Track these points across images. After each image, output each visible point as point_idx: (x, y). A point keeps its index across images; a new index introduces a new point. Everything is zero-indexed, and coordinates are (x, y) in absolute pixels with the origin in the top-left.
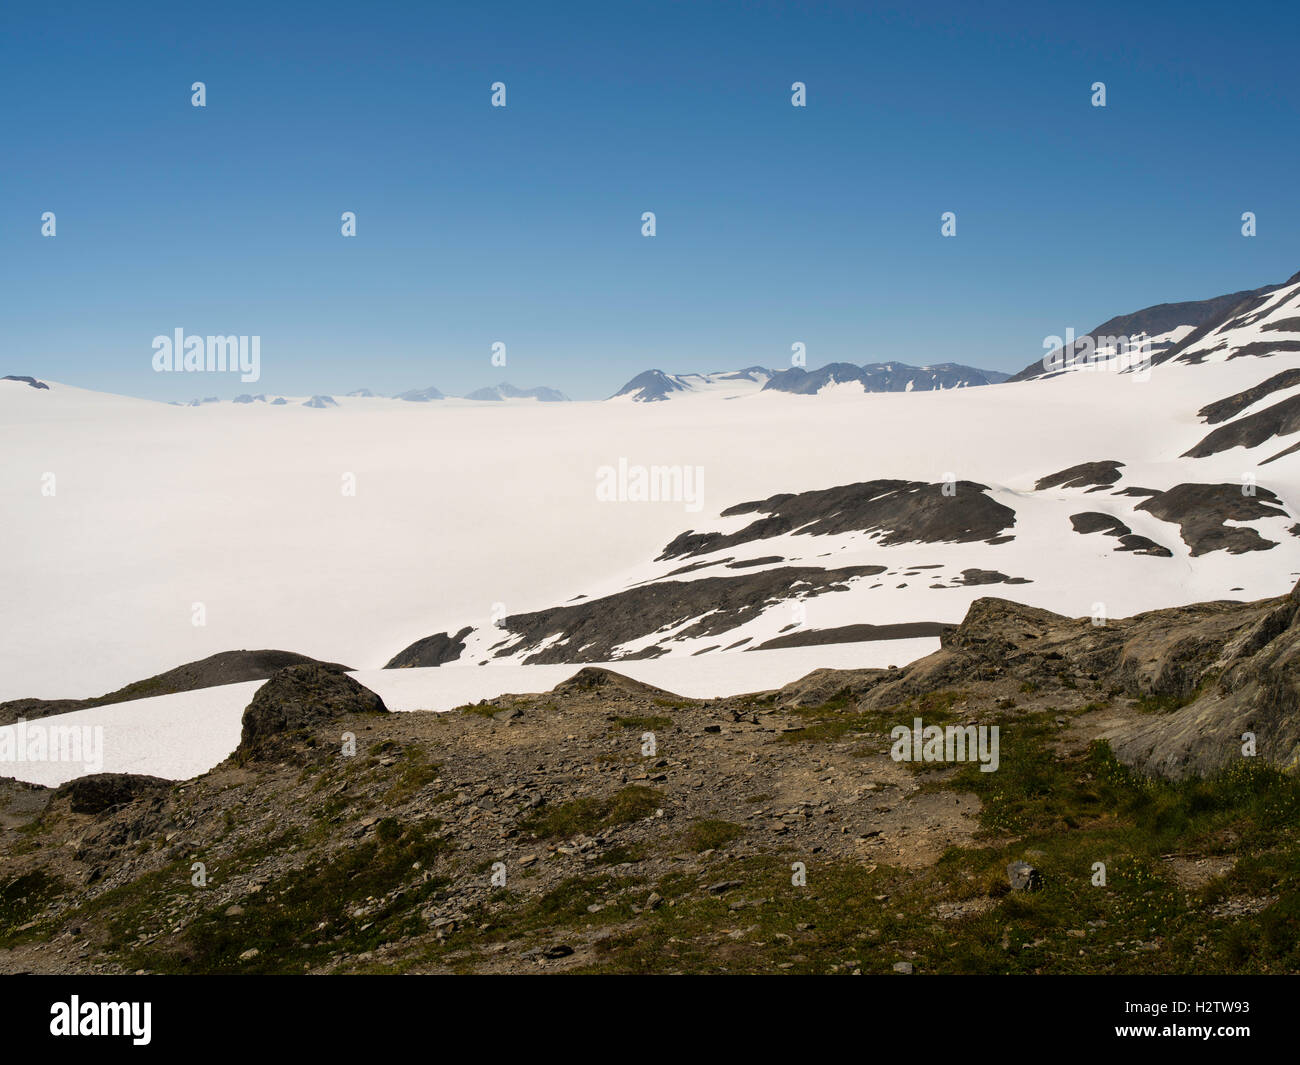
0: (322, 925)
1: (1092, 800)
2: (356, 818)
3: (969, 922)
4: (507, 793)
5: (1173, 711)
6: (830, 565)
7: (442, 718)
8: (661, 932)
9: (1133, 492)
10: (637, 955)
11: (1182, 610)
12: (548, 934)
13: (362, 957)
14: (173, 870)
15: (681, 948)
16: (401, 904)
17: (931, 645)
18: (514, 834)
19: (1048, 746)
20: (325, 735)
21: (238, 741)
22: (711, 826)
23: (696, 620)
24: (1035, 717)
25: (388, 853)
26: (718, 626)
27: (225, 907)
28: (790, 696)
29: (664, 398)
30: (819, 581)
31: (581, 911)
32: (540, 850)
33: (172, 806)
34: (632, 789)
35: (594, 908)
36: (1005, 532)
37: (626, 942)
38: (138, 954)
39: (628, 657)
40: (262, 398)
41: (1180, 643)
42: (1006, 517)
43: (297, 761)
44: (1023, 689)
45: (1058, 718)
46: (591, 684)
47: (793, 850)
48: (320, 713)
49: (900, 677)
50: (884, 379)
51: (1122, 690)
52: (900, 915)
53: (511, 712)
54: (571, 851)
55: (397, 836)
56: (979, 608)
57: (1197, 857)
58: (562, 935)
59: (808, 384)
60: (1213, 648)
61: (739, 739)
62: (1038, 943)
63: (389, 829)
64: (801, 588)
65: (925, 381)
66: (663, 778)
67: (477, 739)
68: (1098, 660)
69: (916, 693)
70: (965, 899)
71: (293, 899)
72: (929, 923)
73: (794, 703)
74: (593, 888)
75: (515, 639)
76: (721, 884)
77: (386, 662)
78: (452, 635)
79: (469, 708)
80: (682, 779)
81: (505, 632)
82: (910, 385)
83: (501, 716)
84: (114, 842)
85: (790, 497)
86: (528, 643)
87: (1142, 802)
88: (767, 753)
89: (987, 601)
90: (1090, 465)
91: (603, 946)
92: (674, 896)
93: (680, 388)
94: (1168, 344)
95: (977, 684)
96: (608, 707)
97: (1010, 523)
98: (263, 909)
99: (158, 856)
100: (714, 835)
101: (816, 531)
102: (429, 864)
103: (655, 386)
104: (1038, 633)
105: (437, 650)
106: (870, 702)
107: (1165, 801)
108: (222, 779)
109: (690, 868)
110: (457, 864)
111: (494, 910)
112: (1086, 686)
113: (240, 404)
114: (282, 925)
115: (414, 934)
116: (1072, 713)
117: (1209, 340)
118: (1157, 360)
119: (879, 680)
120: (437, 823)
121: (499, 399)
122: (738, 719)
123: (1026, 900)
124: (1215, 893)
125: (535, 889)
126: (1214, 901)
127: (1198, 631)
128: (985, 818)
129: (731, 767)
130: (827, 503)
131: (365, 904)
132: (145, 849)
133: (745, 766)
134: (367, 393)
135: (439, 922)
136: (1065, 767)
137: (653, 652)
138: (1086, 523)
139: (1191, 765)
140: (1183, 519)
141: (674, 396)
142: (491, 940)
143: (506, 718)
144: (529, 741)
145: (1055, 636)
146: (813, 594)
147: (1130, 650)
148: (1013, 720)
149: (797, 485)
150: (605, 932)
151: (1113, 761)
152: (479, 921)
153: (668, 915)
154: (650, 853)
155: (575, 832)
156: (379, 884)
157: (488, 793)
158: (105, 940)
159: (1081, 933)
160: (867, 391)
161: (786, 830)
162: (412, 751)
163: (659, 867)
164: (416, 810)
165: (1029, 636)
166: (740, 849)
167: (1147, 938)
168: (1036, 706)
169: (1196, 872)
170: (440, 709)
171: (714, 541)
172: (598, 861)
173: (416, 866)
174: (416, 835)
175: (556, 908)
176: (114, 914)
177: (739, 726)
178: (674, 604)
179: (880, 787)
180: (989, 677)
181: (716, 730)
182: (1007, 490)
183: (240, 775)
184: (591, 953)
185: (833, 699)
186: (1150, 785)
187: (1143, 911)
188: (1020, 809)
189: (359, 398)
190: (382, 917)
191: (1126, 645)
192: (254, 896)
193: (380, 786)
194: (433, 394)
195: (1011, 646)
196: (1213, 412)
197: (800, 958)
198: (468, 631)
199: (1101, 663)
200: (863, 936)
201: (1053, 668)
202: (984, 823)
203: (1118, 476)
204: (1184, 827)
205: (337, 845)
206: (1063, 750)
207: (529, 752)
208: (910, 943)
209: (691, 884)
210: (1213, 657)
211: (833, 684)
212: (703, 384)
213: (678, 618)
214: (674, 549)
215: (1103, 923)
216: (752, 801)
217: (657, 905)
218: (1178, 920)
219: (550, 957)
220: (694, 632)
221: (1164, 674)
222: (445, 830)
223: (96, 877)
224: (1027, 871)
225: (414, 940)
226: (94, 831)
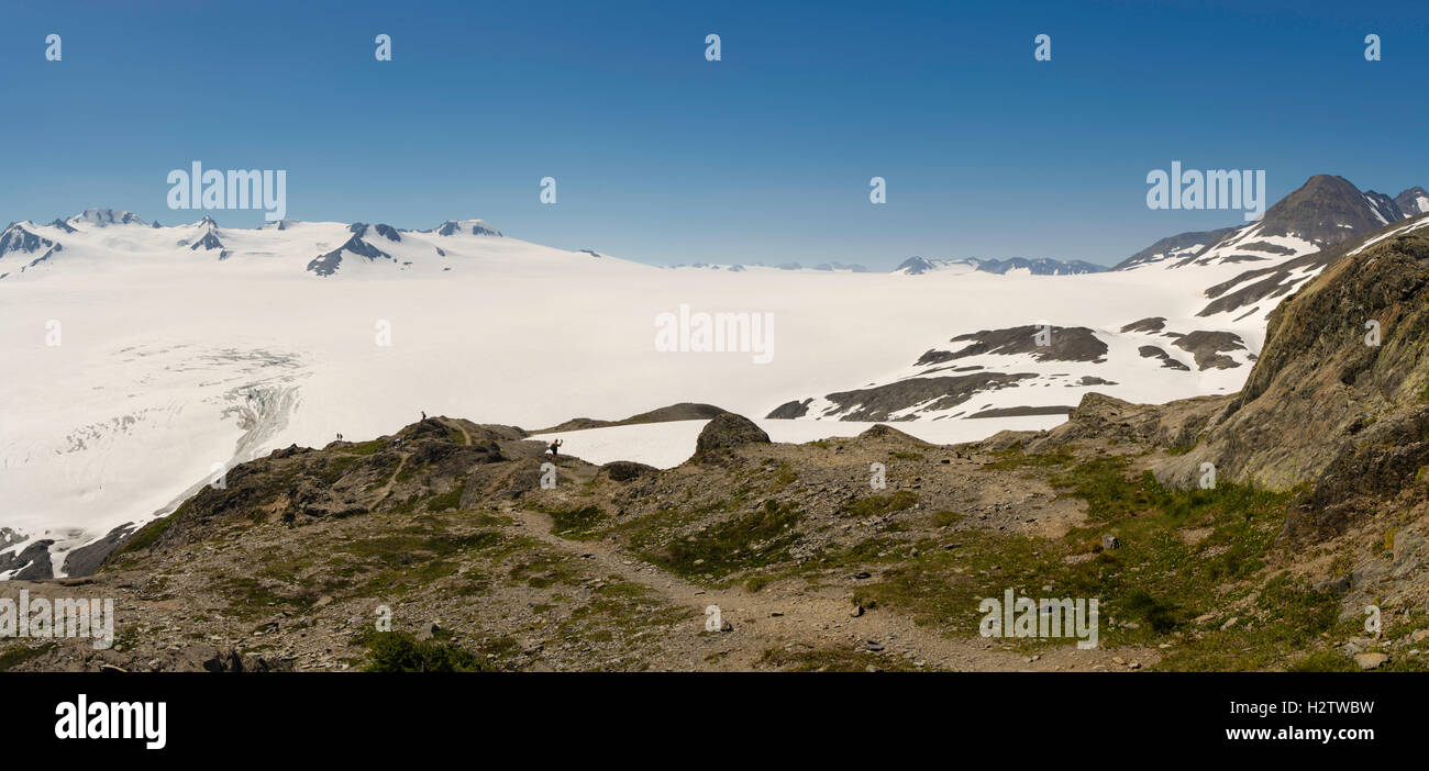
0: (736, 552)
1: (1144, 502)
2: (754, 498)
3: (1082, 565)
4: (834, 491)
5: (1185, 454)
6: (1009, 372)
7: (799, 448)
8: (918, 568)
9: (1170, 335)
10: (906, 579)
11: (1190, 400)
12: (857, 566)
13: (758, 569)
14: (661, 514)
15: (929, 577)
16: (778, 545)
17: (1064, 418)
18: (838, 513)
19: (1122, 473)
20: (739, 452)
21: (694, 451)
22: (944, 514)
23: (935, 400)
24: (1116, 458)
25: (770, 518)
26: (947, 404)
27: (687, 537)
28: (988, 445)
29: (921, 273)
30: (1003, 380)
31: (875, 555)
32: (852, 522)
33: (661, 482)
34: (902, 492)
35: (881, 555)
36: (1102, 357)
37: (899, 572)
38: (644, 554)
39: (897, 420)
40: (707, 265)
41: (1188, 419)
42: (1103, 348)
43: (725, 465)
44: (1109, 443)
45: (1128, 459)
46: (879, 434)
47: (990, 528)
48: (737, 440)
49: (1047, 436)
50: (1042, 267)
51: (1159, 444)
52: (1046, 562)
53: (836, 447)
54: (868, 524)
55: (776, 509)
56: (1088, 398)
57: (1195, 529)
58: (864, 567)
59: (1000, 268)
60: (1204, 420)
61: (960, 468)
62: (1116, 575)
63: (772, 505)
64: (993, 384)
65: (1064, 270)
66: (919, 487)
67: (818, 461)
68: (1148, 427)
69: (1055, 445)
70: (1080, 554)
71: (722, 537)
72: (1061, 566)
73: (990, 449)
74: (882, 544)
75: (836, 406)
76: (951, 545)
77: (766, 415)
78: (801, 402)
79: (813, 443)
80: (928, 488)
81: (830, 402)
82: (1056, 272)
83: (830, 448)
84: (631, 497)
85: (988, 332)
86: (843, 408)
87: (1169, 501)
88: (975, 476)
89: (1091, 394)
90: (1149, 319)
91: (887, 574)
92: (925, 550)
93: (931, 268)
94: (1190, 254)
95: (1086, 440)
96: (889, 447)
97: (1105, 351)
98: (706, 540)
99: (653, 507)
100: (946, 519)
101: (1002, 352)
102: (792, 525)
103: (917, 266)
104: (1117, 412)
105: (793, 410)
106: (1031, 450)
107: (1179, 501)
108: (686, 471)
109: (933, 536)
110: (808, 527)
111: (827, 552)
112: (1142, 441)
113: (696, 269)
114: (715, 549)
115: (783, 561)
116: (1134, 456)
117: (1211, 253)
118: (1185, 262)
119: (1036, 437)
120: (798, 504)
121: (831, 270)
122: (959, 456)
123: (1111, 554)
124: (1203, 546)
125: (849, 543)
126: (1202, 550)
127: (1197, 412)
128: (1091, 512)
129: (955, 483)
130: (1008, 337)
131: (759, 543)
132: (646, 503)
133: (963, 483)
134: (762, 265)
135: (800, 556)
136: (1131, 484)
137: (911, 417)
138: (1147, 351)
139: (1192, 482)
140: (1197, 351)
141: (927, 272)
142: (826, 568)
143: (834, 449)
144: (846, 463)
145: (1127, 414)
146: (999, 388)
147: (1164, 422)
148: (1104, 460)
149: (992, 326)
150: (888, 567)
151: (1154, 481)
152: (820, 557)
153: (922, 560)
154: (912, 527)
155: (871, 514)
156: (766, 534)
157: (824, 490)
158: (628, 545)
159: (1138, 569)
160: (1032, 274)
161: (985, 518)
162: (784, 464)
163: (916, 535)
164: (786, 496)
165: (1113, 414)
166: (960, 527)
167: (1170, 570)
168: (1116, 452)
169: (1193, 536)
170: (798, 443)
171: (946, 356)
172: (884, 530)
173: (786, 526)
174: (786, 510)
175: (860, 553)
176: (633, 533)
177: (960, 460)
178: (923, 391)
179: (1036, 496)
180: (1092, 436)
181: (948, 462)
182: (1105, 332)
183: (695, 470)
184: (880, 577)
185: (1011, 447)
186: (1173, 494)
187: (1167, 557)
188: (1108, 507)
189: (757, 267)
190: (768, 551)
191: (1162, 419)
192: (702, 532)
193: (769, 482)
194: (796, 266)
195: (1103, 419)
196: (1212, 292)
197: (993, 583)
198: (810, 400)
199: (1149, 429)
200: (1027, 573)
201: (1125, 431)
202: (1090, 515)
203: (1163, 326)
204: (1189, 514)
205: (744, 511)
206: (1130, 476)
207: (846, 469)
208: (1051, 576)
209: (934, 544)
210: (1204, 425)
211: (1011, 439)
212: (943, 266)
213: (924, 399)
214: (925, 359)
215: (1148, 564)
216: (967, 501)
217: (915, 555)
218: (1185, 560)
219: (858, 578)
220: (934, 407)
221: (1181, 435)
222: (801, 509)
223: (622, 513)
224: (1112, 539)
225: (785, 564)
226: (621, 490)
